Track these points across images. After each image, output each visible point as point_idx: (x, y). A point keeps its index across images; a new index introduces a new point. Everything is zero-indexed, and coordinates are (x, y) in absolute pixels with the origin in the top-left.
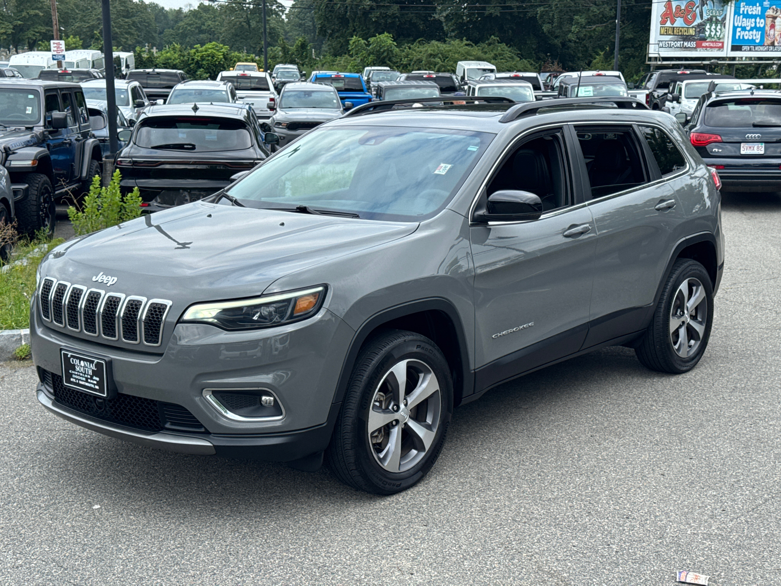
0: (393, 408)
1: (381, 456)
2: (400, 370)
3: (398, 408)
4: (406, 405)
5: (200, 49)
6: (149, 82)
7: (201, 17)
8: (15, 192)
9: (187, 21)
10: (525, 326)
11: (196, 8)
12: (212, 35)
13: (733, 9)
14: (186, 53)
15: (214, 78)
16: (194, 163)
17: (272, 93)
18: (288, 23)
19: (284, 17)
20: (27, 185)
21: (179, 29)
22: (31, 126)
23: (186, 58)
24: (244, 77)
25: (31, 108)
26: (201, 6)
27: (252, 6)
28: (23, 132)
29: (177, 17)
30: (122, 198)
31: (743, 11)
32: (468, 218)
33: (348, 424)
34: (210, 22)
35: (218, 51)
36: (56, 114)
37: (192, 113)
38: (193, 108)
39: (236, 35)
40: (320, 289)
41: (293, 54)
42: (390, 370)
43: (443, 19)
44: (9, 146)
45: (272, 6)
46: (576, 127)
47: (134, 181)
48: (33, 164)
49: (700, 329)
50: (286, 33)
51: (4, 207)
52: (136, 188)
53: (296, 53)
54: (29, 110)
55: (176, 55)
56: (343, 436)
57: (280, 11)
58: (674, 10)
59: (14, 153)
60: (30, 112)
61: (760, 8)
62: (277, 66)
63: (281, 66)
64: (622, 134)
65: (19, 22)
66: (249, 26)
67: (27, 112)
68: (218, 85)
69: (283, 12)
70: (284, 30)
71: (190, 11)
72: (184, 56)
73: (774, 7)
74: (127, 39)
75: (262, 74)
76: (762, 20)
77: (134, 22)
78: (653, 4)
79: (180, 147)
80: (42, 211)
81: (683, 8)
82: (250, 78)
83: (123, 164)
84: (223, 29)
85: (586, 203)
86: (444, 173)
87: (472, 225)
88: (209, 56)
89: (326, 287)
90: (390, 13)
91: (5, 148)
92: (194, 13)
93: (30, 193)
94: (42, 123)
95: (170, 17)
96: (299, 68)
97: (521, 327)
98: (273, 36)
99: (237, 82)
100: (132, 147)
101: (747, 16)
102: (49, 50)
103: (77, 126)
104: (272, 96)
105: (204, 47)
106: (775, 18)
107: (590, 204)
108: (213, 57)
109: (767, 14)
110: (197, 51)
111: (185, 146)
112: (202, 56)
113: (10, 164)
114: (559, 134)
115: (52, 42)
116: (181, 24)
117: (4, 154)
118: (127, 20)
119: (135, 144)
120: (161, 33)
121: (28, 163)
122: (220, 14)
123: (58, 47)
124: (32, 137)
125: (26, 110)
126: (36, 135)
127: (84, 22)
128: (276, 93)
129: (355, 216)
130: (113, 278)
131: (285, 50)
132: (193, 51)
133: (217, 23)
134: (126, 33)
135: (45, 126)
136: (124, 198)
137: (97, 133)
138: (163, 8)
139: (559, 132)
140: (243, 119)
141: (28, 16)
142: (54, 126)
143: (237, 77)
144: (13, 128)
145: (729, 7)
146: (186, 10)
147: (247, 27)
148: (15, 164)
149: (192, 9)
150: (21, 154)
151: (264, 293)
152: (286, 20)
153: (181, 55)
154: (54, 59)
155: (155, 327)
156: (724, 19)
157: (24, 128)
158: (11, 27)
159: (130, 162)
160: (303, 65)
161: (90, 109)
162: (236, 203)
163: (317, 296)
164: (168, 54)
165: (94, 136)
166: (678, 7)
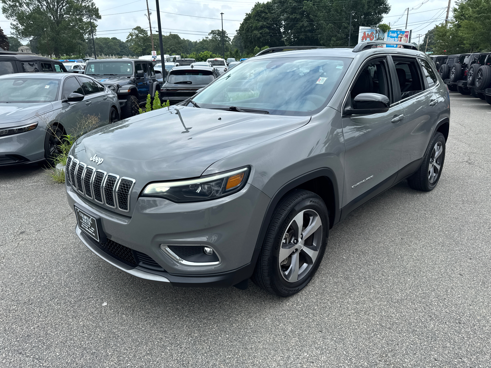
0: (294, 242)
1: (287, 273)
2: (299, 218)
3: (297, 241)
4: (302, 238)
5: (202, 54)
6: (183, 63)
7: (203, 44)
8: (121, 103)
9: (199, 45)
10: (369, 178)
11: (202, 41)
12: (207, 49)
13: (387, 34)
14: (198, 55)
15: (205, 61)
16: (192, 90)
17: (226, 66)
18: (232, 45)
19: (230, 43)
20: (126, 100)
21: (196, 48)
22: (129, 76)
23: (198, 57)
24: (216, 61)
25: (129, 69)
26: (203, 40)
27: (220, 39)
28: (126, 79)
29: (195, 44)
30: (161, 105)
31: (391, 35)
32: (341, 112)
33: (266, 260)
34: (206, 45)
35: (208, 54)
36: (139, 72)
37: (191, 69)
38: (191, 67)
39: (215, 49)
40: (246, 169)
41: (233, 54)
42: (293, 220)
43: (285, 41)
44: (119, 84)
45: (226, 39)
46: (393, 56)
47: (167, 97)
48: (128, 91)
49: (438, 167)
50: (231, 48)
51: (115, 109)
52: (168, 100)
53: (234, 54)
54: (129, 70)
55: (194, 56)
56: (262, 268)
57: (229, 40)
58: (366, 35)
59: (121, 87)
60: (129, 71)
61: (396, 34)
62: (228, 59)
63: (230, 58)
64: (410, 63)
65: (144, 47)
66: (219, 46)
67: (128, 71)
68: (207, 63)
69: (230, 40)
70: (231, 47)
71: (200, 42)
72: (197, 56)
73: (401, 34)
74: (179, 51)
75: (222, 60)
76: (397, 39)
77: (181, 46)
78: (359, 33)
79: (185, 83)
80: (134, 110)
81: (369, 34)
82: (218, 61)
83: (163, 90)
84: (211, 47)
85: (399, 102)
86: (322, 83)
87: (343, 117)
88: (205, 56)
89: (250, 167)
90: (267, 38)
91: (117, 85)
92: (201, 42)
93: (128, 103)
94: (134, 75)
95: (193, 44)
96: (235, 59)
97: (367, 179)
98: (227, 49)
99: (214, 63)
100: (166, 84)
101: (392, 37)
102: (151, 55)
103: (150, 77)
104: (226, 67)
105: (204, 53)
106: (401, 38)
107: (401, 102)
108: (207, 56)
109: (399, 36)
110: (201, 54)
111: (188, 83)
112: (203, 56)
113: (119, 92)
114: (384, 60)
115: (152, 51)
116: (197, 46)
117: (117, 88)
118: (179, 45)
119: (168, 82)
120: (190, 50)
121: (127, 91)
122: (210, 43)
123: (154, 53)
124: (130, 81)
125: (127, 70)
126: (131, 80)
127: (165, 46)
128: (227, 66)
129: (267, 112)
130: (101, 159)
131: (231, 53)
132: (200, 54)
133: (208, 46)
134: (179, 50)
135: (135, 76)
136: (162, 105)
137: (158, 80)
138: (191, 41)
139: (384, 59)
140: (212, 71)
141: (147, 45)
142: (138, 76)
143: (213, 61)
144: (122, 77)
145: (385, 34)
146: (198, 42)
147: (218, 46)
148: (121, 91)
149: (200, 41)
150: (123, 87)
151: (202, 175)
152: (231, 44)
153: (196, 56)
154: (153, 58)
155: (125, 199)
156: (384, 38)
157: (127, 77)
158: (142, 49)
159: (166, 89)
160: (237, 58)
161: (156, 71)
162: (196, 105)
163: (243, 176)
164: (192, 56)
165: (157, 81)
166: (368, 34)
